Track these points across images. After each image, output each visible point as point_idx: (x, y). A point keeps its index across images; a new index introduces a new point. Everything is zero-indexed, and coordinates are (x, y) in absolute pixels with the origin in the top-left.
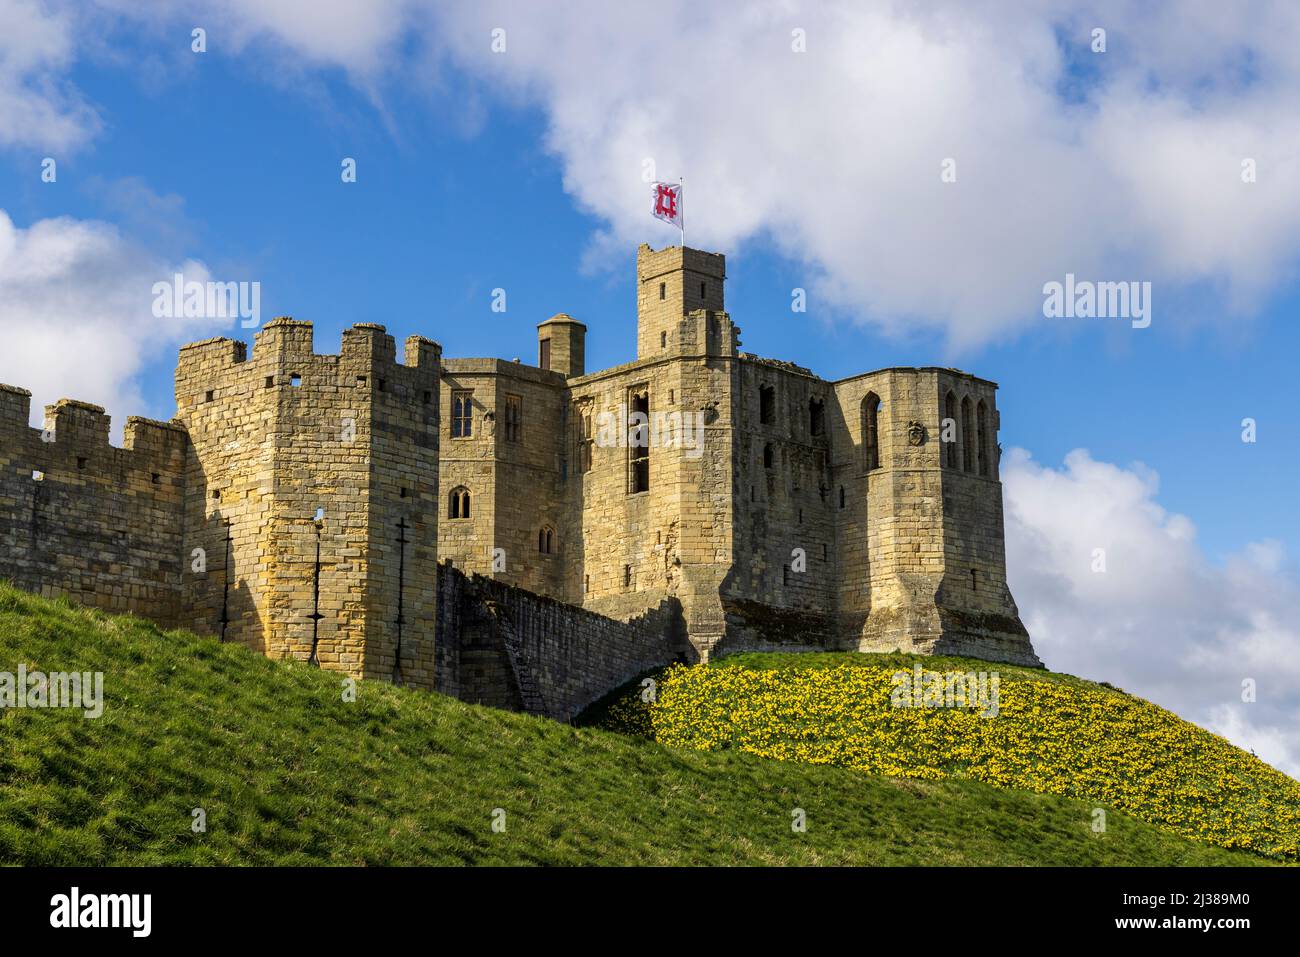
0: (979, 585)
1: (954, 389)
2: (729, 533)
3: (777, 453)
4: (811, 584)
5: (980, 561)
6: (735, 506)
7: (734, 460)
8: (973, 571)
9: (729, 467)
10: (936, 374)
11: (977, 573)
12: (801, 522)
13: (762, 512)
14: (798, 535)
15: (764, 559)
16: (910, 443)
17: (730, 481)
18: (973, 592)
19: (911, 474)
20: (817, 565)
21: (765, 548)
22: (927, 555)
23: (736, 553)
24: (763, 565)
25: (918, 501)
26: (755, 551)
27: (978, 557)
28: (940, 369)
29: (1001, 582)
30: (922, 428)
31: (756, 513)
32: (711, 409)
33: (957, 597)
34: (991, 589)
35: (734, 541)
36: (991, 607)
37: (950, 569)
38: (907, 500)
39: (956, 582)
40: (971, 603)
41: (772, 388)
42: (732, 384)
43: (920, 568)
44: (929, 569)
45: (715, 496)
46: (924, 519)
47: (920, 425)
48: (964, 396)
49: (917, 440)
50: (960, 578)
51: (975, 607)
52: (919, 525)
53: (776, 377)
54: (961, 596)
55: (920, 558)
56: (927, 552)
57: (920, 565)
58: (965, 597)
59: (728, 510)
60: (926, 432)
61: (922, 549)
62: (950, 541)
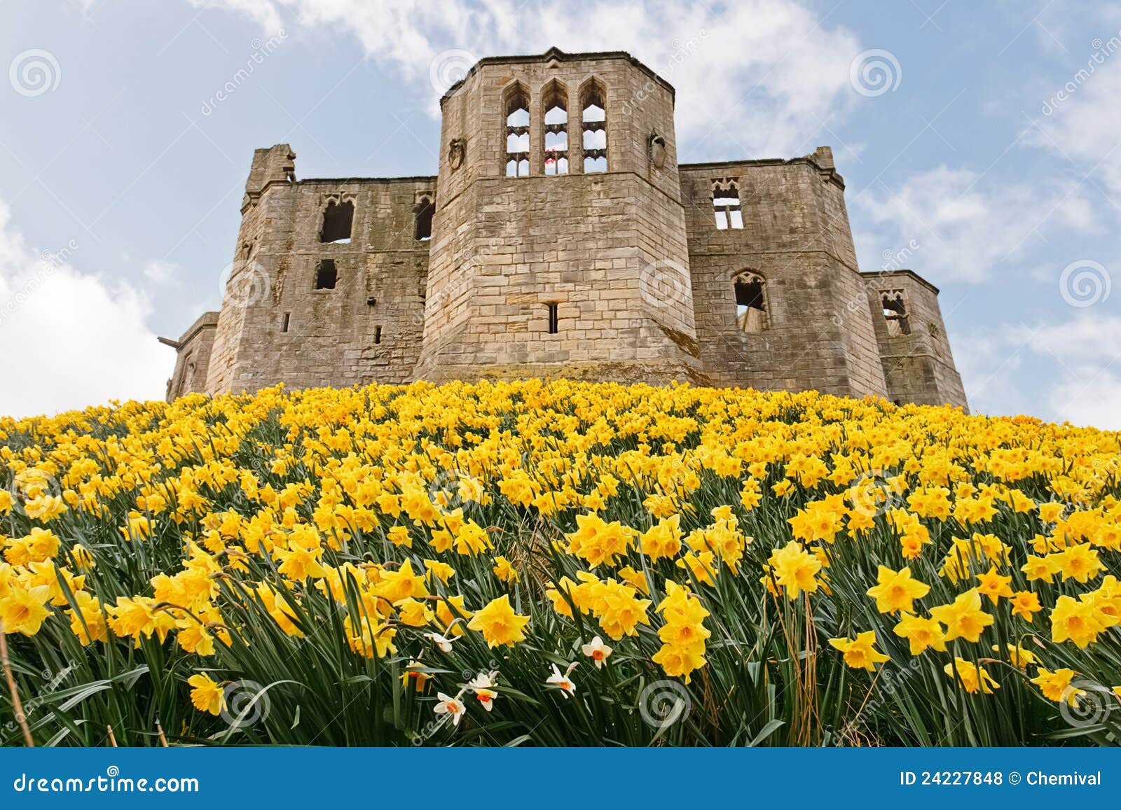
0: (561, 324)
1: (523, 81)
2: (233, 376)
3: (342, 270)
5: (570, 286)
8: (553, 306)
11: (559, 306)
14: (368, 359)
17: (245, 315)
18: (547, 336)
19: (449, 207)
22: (455, 304)
25: (450, 237)
27: (567, 281)
29: (626, 310)
30: (460, 143)
31: (286, 344)
32: (247, 246)
33: (500, 349)
34: (598, 325)
35: (235, 384)
36: (595, 354)
37: (485, 310)
38: (442, 243)
39: (502, 327)
40: (540, 354)
41: (350, 202)
42: (271, 209)
43: (447, 327)
44: (456, 322)
45: (232, 340)
46: (456, 256)
47: (459, 140)
48: (547, 81)
49: (457, 161)
50: (511, 319)
51: (551, 358)
52: (452, 268)
53: (355, 188)
54: (511, 346)
55: (449, 313)
56: (456, 299)
57: (448, 322)
58: (524, 346)
59: (237, 350)
60: (469, 144)
61: (452, 298)
62: (490, 270)
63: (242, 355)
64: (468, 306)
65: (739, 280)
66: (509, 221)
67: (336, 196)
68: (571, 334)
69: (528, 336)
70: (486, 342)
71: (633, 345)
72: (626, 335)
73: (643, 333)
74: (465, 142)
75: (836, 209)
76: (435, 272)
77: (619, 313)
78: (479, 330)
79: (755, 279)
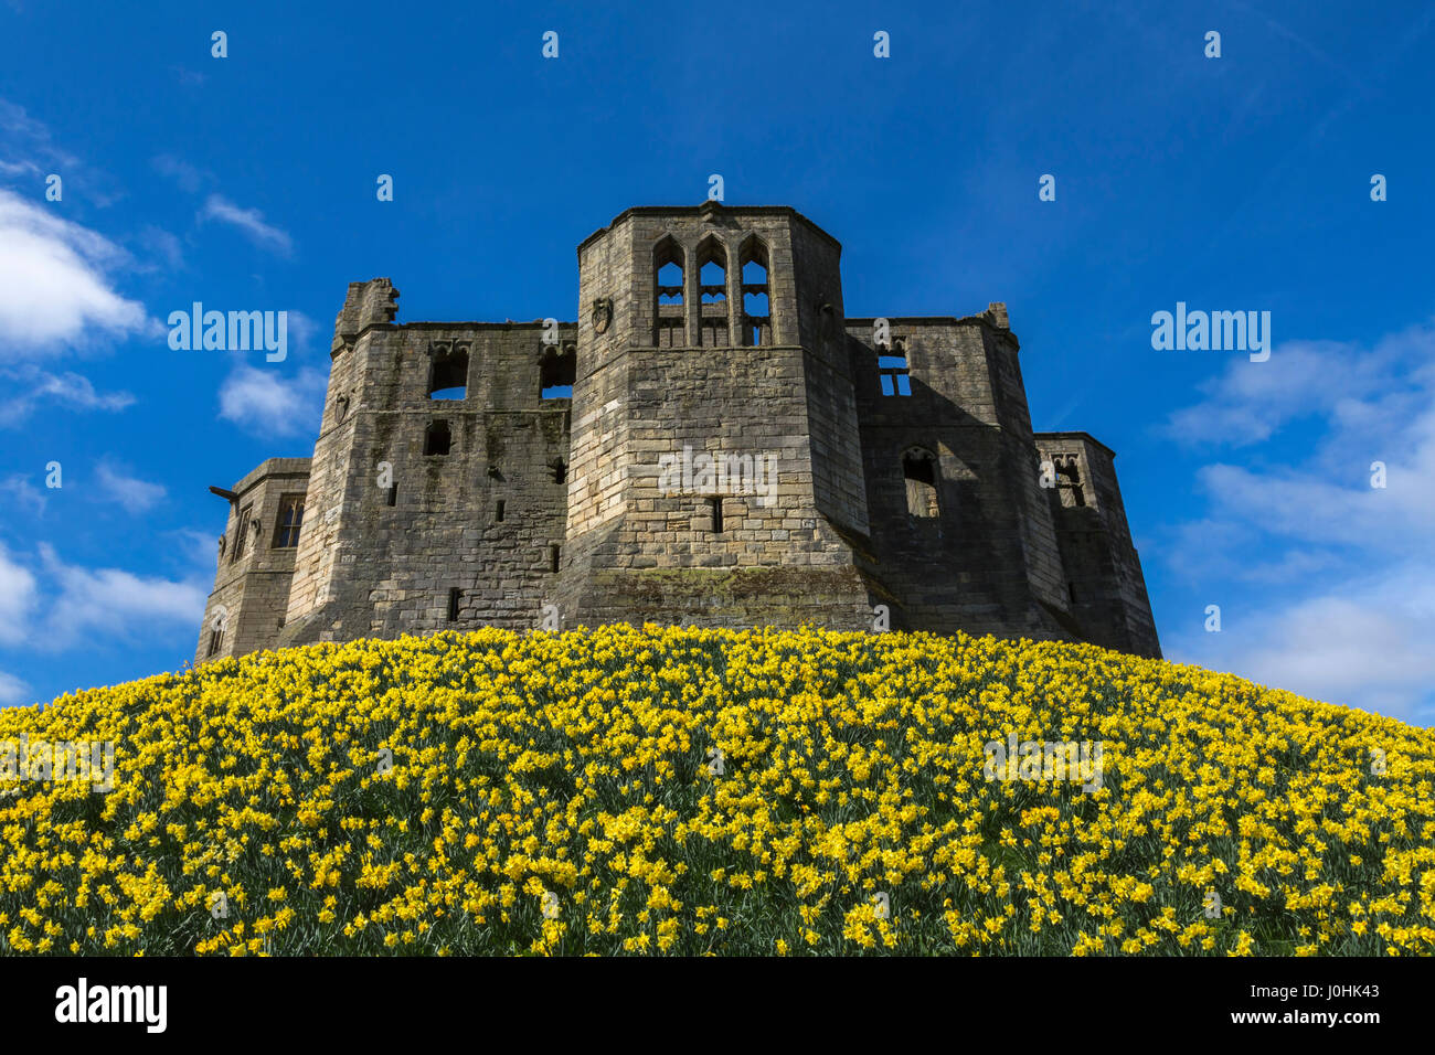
0: (726, 522)
1: (675, 236)
2: (332, 557)
3: (457, 433)
4: (515, 610)
6: (347, 517)
7: (356, 454)
8: (717, 502)
9: (346, 466)
10: (630, 220)
11: (723, 502)
12: (500, 518)
13: (411, 517)
14: (490, 540)
15: (402, 585)
16: (598, 334)
17: (344, 485)
18: (711, 537)
19: (593, 377)
20: (531, 578)
21: (408, 570)
22: (607, 494)
23: (338, 583)
24: (402, 595)
25: (599, 412)
26: (382, 576)
28: (633, 210)
29: (798, 508)
30: (606, 304)
31: (395, 521)
32: (342, 400)
33: (660, 551)
34: (767, 524)
35: (337, 568)
36: (767, 558)
37: (643, 505)
38: (587, 420)
39: (660, 526)
40: (706, 557)
41: (464, 351)
42: (372, 357)
43: (597, 520)
44: (608, 515)
45: (329, 513)
46: (606, 437)
47: (604, 300)
48: (703, 237)
49: (602, 325)
50: (671, 515)
51: (717, 562)
52: (599, 451)
53: (469, 335)
54: (673, 547)
55: (598, 503)
56: (607, 489)
57: (597, 514)
58: (687, 548)
59: (337, 527)
60: (616, 305)
61: (601, 487)
62: (647, 458)
63: (343, 533)
64: (622, 499)
65: (908, 456)
66: (666, 400)
67: (449, 344)
68: (738, 534)
69: (690, 535)
70: (644, 542)
71: (805, 548)
72: (798, 537)
73: (817, 535)
74: (611, 303)
75: (1010, 375)
76: (579, 453)
77: (790, 512)
78: (636, 527)
79: (925, 456)
